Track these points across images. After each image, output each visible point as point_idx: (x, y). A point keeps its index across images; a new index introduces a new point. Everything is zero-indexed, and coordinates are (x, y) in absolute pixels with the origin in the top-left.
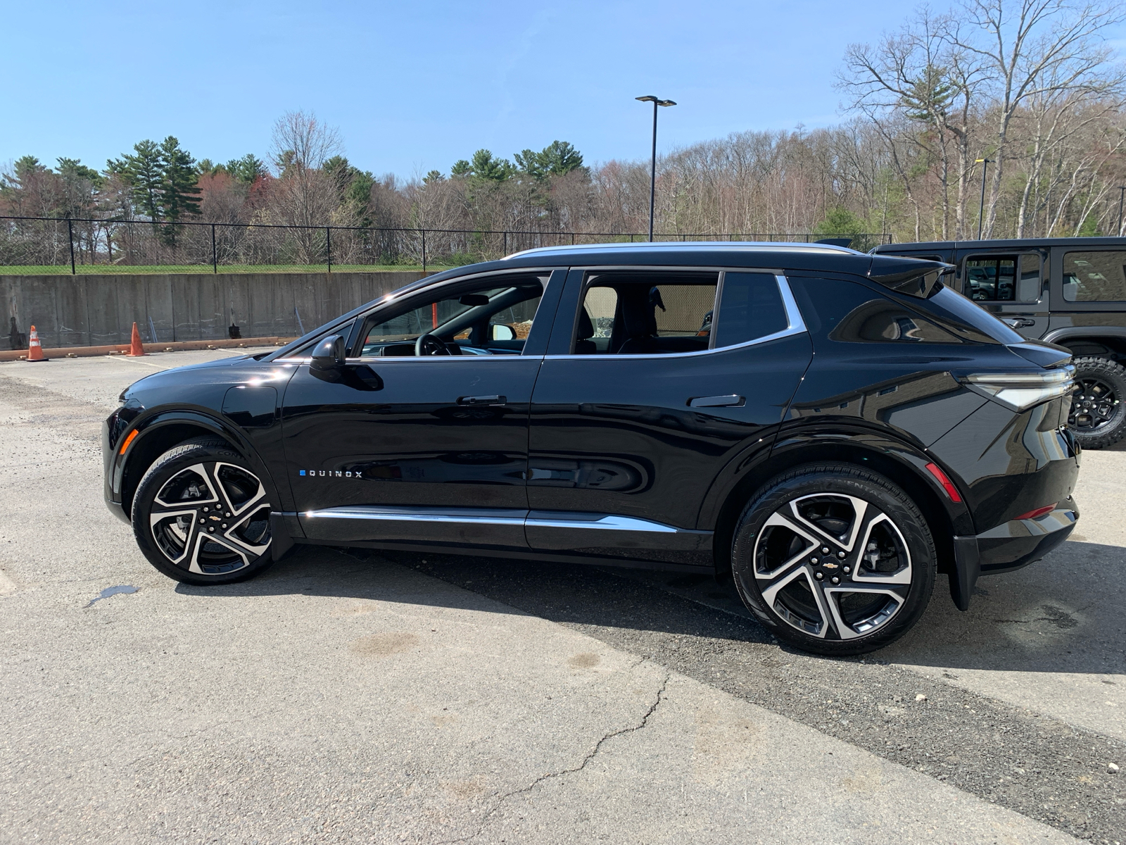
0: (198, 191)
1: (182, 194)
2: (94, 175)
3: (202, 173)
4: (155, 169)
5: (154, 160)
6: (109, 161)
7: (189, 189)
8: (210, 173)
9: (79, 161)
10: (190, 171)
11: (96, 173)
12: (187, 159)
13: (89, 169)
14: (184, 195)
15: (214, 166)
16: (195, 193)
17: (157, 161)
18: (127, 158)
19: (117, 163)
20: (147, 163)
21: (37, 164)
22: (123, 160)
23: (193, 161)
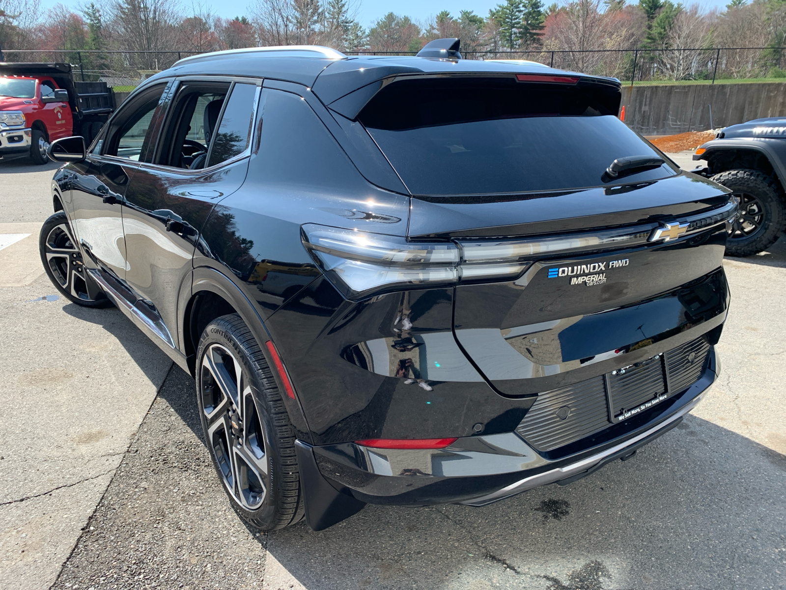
0: (542, 28)
1: (531, 31)
2: (481, 21)
3: (550, 14)
4: (517, 13)
5: (517, 7)
6: (490, 10)
7: (536, 27)
8: (554, 14)
9: (472, 12)
10: (539, 13)
11: (483, 19)
12: (539, 4)
13: (479, 17)
14: (534, 31)
15: (560, 8)
16: (540, 29)
17: (519, 8)
18: (500, 7)
19: (495, 11)
20: (512, 9)
21: (449, 16)
22: (498, 8)
23: (543, 5)
